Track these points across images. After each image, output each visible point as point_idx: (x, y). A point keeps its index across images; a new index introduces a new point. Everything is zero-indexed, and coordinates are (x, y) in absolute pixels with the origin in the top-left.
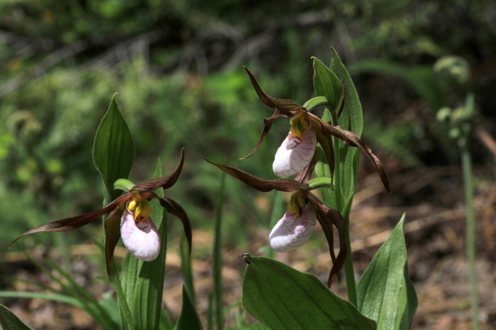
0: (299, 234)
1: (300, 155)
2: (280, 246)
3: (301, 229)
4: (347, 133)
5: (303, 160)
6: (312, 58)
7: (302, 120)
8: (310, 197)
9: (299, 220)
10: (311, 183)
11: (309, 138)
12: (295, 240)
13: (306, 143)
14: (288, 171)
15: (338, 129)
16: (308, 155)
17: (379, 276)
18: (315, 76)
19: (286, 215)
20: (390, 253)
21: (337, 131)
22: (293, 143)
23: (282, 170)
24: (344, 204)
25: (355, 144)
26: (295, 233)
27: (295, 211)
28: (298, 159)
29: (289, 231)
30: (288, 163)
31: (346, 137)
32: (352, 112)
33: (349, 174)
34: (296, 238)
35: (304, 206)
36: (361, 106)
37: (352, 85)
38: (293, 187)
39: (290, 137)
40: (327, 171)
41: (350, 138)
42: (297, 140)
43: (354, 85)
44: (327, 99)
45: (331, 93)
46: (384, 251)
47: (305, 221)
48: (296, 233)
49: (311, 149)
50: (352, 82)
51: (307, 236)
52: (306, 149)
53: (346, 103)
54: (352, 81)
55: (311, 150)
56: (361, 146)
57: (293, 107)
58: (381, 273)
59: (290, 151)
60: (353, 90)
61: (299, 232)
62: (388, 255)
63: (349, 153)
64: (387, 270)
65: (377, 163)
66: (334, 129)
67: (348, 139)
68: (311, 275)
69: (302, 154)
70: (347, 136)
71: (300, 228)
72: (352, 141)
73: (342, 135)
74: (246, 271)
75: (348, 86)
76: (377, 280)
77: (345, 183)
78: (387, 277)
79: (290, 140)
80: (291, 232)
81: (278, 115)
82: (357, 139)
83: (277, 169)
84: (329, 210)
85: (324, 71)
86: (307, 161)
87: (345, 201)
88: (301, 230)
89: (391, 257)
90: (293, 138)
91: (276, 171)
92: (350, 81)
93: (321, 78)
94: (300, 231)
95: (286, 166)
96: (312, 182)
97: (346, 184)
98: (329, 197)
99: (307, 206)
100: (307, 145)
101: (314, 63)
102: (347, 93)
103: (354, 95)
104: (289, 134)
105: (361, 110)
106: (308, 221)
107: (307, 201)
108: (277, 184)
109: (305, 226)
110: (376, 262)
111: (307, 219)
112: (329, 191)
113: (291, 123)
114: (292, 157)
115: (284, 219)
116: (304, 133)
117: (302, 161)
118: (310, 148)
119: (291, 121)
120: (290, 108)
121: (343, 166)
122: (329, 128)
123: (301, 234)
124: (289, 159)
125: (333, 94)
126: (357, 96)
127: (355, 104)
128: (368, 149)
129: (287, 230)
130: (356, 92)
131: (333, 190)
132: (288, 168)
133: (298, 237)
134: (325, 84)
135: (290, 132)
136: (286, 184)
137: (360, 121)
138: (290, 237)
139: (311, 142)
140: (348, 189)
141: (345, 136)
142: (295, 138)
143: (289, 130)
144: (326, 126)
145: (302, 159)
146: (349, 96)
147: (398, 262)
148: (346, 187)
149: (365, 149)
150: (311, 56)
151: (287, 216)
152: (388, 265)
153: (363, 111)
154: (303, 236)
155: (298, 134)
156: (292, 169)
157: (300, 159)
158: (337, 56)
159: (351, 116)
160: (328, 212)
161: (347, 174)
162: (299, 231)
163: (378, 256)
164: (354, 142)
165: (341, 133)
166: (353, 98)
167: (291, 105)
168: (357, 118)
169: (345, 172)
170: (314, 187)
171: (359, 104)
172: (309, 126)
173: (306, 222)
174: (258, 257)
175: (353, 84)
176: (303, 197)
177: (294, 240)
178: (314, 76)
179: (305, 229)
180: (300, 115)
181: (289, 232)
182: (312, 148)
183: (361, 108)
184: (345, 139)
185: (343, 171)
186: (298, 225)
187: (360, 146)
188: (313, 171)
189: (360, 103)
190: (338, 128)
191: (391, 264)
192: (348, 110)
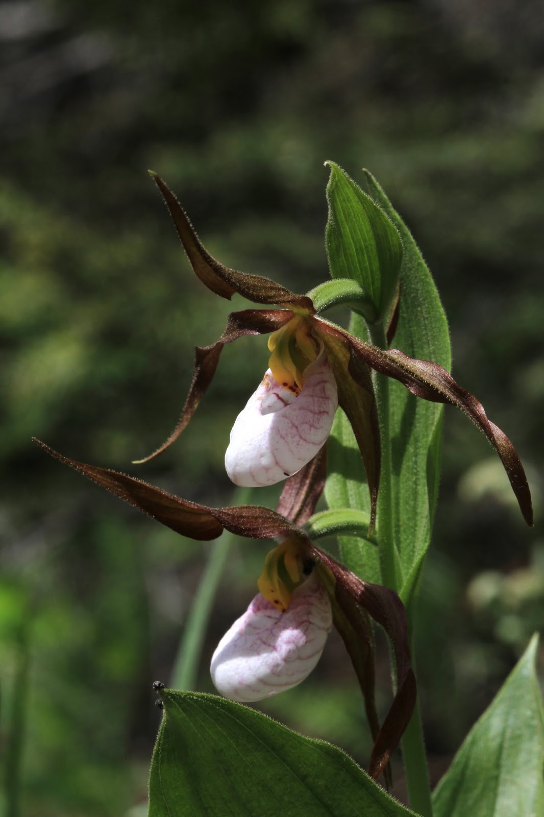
0: (290, 651)
1: (297, 427)
2: (240, 683)
3: (293, 639)
4: (419, 367)
5: (305, 440)
6: (326, 163)
7: (301, 337)
8: (316, 554)
9: (289, 615)
10: (317, 520)
11: (319, 383)
12: (280, 668)
13: (312, 396)
14: (267, 469)
15: (395, 356)
16: (316, 428)
17: (477, 792)
18: (331, 226)
19: (255, 605)
20: (503, 733)
21: (393, 361)
22: (275, 402)
23: (250, 468)
24: (401, 581)
25: (442, 393)
26: (279, 649)
27: (278, 595)
28: (293, 438)
29: (265, 643)
30: (267, 448)
31: (416, 376)
32: (419, 340)
33: (412, 503)
34: (282, 663)
35: (302, 580)
36: (444, 317)
37: (419, 264)
38: (273, 527)
39: (268, 384)
40: (354, 497)
41: (426, 378)
42: (285, 393)
43: (425, 265)
44: (363, 286)
45: (372, 272)
46: (487, 729)
47: (305, 618)
48: (281, 649)
49: (324, 412)
50: (421, 258)
51: (309, 657)
52: (311, 412)
53: (404, 318)
54: (420, 255)
55: (325, 414)
56: (457, 397)
57: (280, 296)
58: (480, 786)
59: (270, 417)
60: (423, 277)
61: (291, 647)
62: (498, 740)
63: (411, 449)
64: (496, 778)
65: (498, 442)
66: (386, 356)
67: (422, 380)
68: (329, 746)
69: (303, 423)
70: (418, 373)
71: (293, 635)
72: (432, 386)
73: (407, 370)
74: (160, 739)
75: (410, 269)
76: (470, 802)
77: (402, 529)
78: (495, 795)
79: (268, 390)
80: (269, 645)
81: (234, 333)
82: (445, 381)
83: (237, 465)
84: (365, 586)
85: (357, 206)
86: (314, 444)
87: (403, 572)
88: (294, 642)
89: (506, 745)
90: (276, 385)
91: (234, 469)
92: (415, 254)
93: (346, 230)
94: (293, 644)
95: (262, 456)
96: (322, 517)
97: (404, 531)
98: (363, 566)
99: (309, 580)
100: (314, 402)
101: (328, 185)
102: (407, 289)
103: (428, 292)
104: (267, 375)
105: (446, 327)
106: (311, 620)
107: (309, 565)
108: (233, 517)
109: (305, 632)
110: (468, 758)
111: (309, 613)
112: (361, 549)
113: (271, 347)
114: (277, 432)
115: (249, 617)
116: (306, 370)
117: (302, 442)
118: (322, 410)
119: (271, 339)
120: (270, 297)
121: (397, 484)
122: (372, 353)
123: (294, 651)
124: (267, 435)
125: (378, 276)
126: (435, 291)
127: (429, 313)
128: (477, 405)
129: (259, 642)
130: (432, 281)
131: (373, 541)
132: (265, 461)
133: (286, 660)
134: (357, 250)
135: (269, 371)
136: (256, 518)
137: (444, 356)
138: (265, 660)
139: (325, 395)
140: (409, 545)
141: (413, 374)
142: (281, 387)
143: (268, 363)
144: (364, 348)
145: (301, 438)
146: (413, 295)
147: (522, 757)
148: (406, 539)
149: (467, 405)
150: (325, 161)
151: (257, 609)
152: (498, 766)
153: (450, 329)
154: (299, 658)
155: (291, 373)
156: (277, 463)
157: (297, 438)
158: (379, 192)
159: (416, 350)
160: (363, 592)
161: (407, 503)
162: (288, 642)
163: (473, 743)
164: (437, 390)
165: (402, 367)
166: (424, 300)
167: (272, 288)
168: (434, 351)
169: (401, 501)
170: (325, 530)
171: (439, 312)
172: (317, 353)
173: (307, 621)
174: (193, 695)
175: (423, 261)
176: (297, 557)
177: (277, 665)
178: (327, 226)
179: (304, 639)
180: (294, 322)
181: (263, 646)
182: (326, 410)
183: (446, 322)
184: (413, 381)
185: (397, 498)
186: (285, 628)
187: (453, 398)
188: (321, 498)
189: (442, 310)
190: (394, 353)
191: (505, 762)
192: (410, 336)
